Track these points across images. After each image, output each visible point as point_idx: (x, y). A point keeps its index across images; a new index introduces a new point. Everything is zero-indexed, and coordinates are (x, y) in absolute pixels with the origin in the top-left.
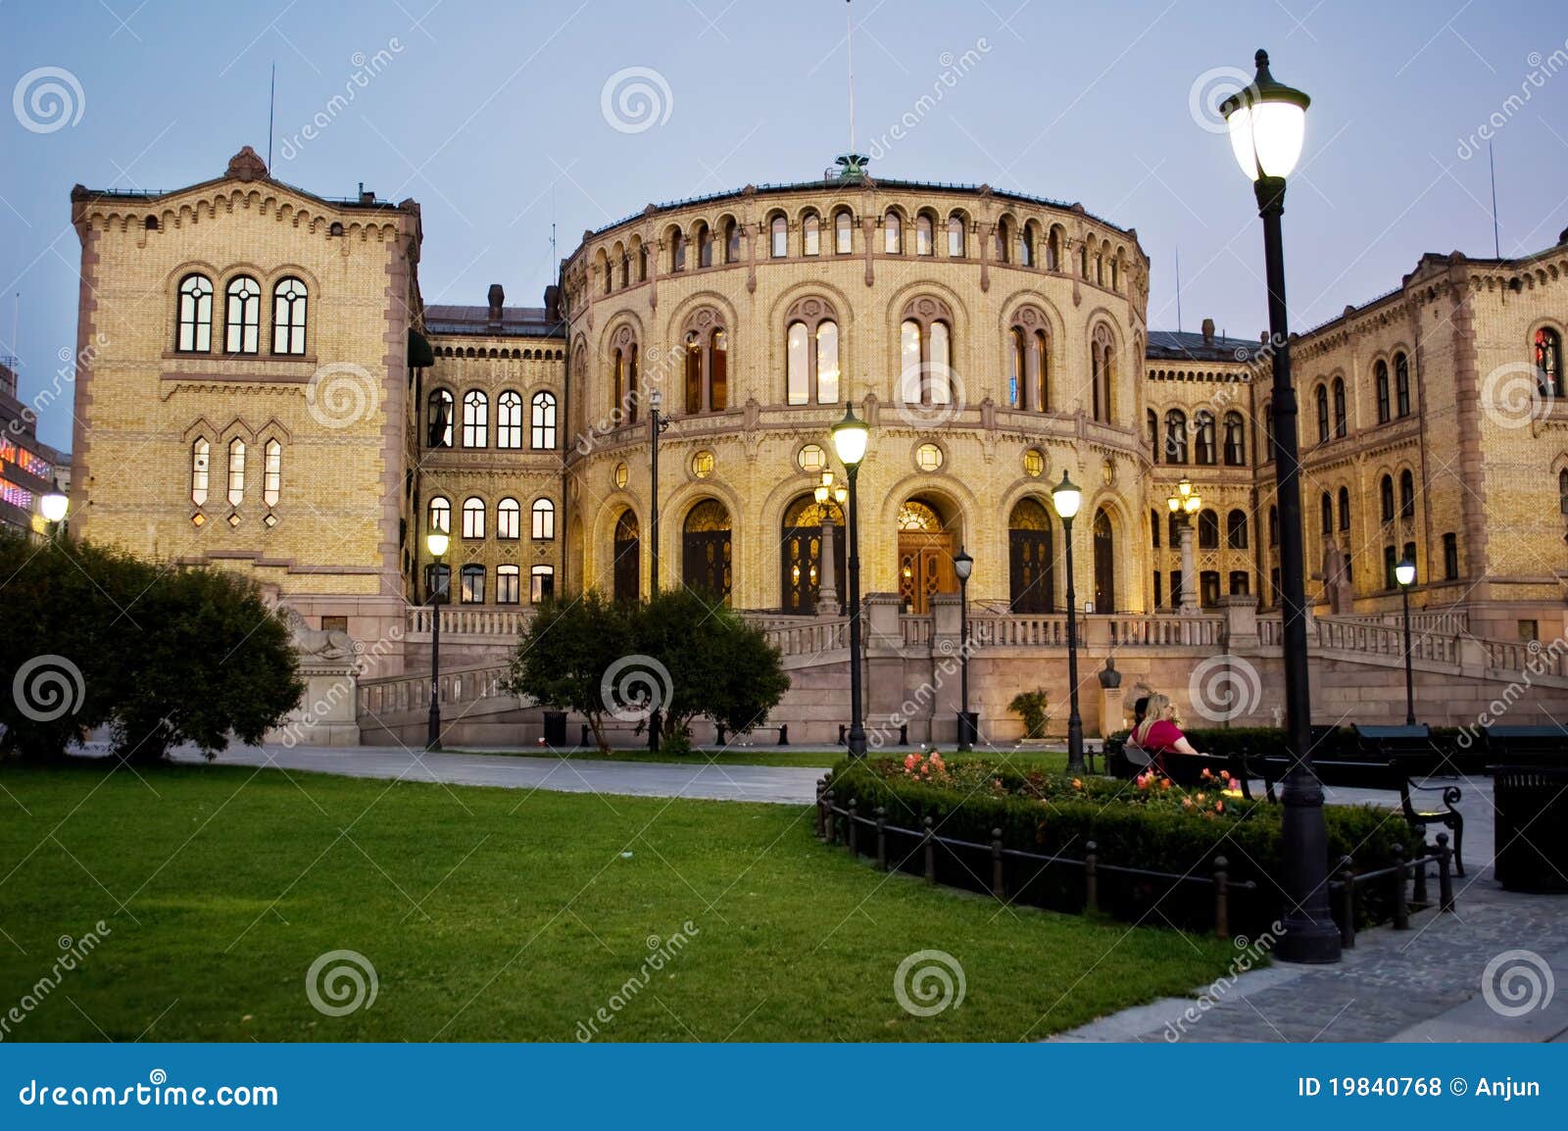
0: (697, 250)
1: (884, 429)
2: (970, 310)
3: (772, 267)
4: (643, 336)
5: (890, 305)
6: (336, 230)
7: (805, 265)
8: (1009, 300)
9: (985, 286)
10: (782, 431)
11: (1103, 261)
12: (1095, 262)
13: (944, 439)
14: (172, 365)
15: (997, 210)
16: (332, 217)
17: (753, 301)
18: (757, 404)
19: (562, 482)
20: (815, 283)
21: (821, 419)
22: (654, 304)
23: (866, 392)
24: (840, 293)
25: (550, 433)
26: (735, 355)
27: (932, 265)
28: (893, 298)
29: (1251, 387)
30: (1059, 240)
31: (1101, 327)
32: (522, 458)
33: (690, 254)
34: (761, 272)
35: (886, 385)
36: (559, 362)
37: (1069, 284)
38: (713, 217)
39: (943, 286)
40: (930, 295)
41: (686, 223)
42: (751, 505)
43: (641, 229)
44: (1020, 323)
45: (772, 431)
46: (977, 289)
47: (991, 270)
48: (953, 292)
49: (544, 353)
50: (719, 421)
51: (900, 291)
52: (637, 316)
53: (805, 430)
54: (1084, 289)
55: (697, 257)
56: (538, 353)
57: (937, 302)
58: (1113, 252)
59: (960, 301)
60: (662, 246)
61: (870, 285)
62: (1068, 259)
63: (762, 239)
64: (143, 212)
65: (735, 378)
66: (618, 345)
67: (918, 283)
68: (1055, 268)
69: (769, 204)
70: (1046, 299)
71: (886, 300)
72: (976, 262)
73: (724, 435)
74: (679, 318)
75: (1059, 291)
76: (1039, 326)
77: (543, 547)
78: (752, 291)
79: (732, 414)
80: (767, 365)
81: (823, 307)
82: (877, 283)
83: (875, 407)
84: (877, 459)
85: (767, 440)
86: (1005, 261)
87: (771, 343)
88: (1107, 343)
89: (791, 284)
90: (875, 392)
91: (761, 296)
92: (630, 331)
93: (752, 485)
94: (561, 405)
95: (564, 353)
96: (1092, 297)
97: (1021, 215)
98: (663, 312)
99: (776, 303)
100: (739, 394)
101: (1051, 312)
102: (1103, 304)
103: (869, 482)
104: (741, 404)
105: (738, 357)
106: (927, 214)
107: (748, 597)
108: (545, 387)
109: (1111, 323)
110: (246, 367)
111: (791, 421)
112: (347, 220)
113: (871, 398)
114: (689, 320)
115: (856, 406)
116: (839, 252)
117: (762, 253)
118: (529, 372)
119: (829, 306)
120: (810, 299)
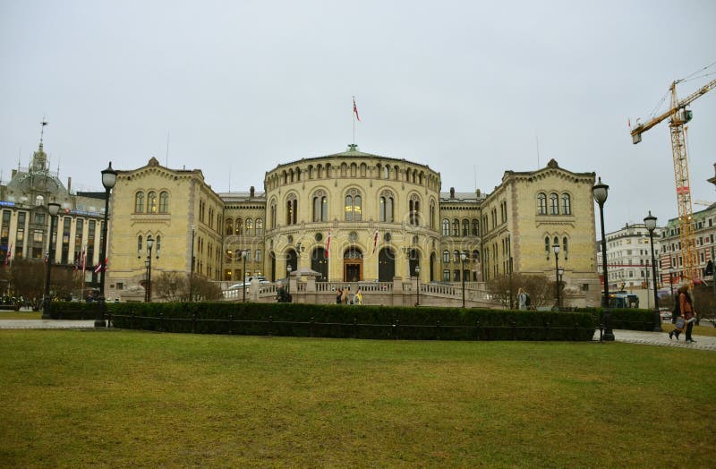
1: (339, 229)
2: (367, 193)
3: (309, 182)
4: (277, 203)
6: (176, 178)
7: (319, 181)
8: (379, 189)
9: (371, 185)
10: (312, 230)
11: (415, 176)
12: (412, 176)
13: (358, 231)
14: (133, 217)
15: (375, 163)
16: (175, 175)
17: (304, 193)
18: (304, 222)
19: (264, 245)
20: (320, 186)
21: (323, 226)
22: (280, 193)
23: (334, 218)
24: (328, 189)
26: (299, 208)
27: (355, 180)
28: (343, 190)
29: (481, 211)
30: (398, 170)
31: (413, 196)
32: (252, 238)
33: (289, 178)
34: (307, 183)
35: (340, 216)
36: (263, 210)
37: (400, 183)
38: (294, 168)
39: (358, 186)
40: (354, 188)
41: (287, 169)
43: (277, 172)
44: (384, 196)
45: (309, 230)
46: (369, 187)
47: (374, 180)
48: (361, 187)
50: (295, 227)
51: (346, 188)
52: (276, 197)
53: (318, 230)
54: (406, 185)
56: (257, 207)
57: (356, 190)
58: (419, 173)
59: (364, 190)
60: (281, 176)
61: (336, 186)
62: (401, 176)
63: (307, 174)
64: (127, 176)
65: (299, 214)
66: (273, 205)
67: (351, 185)
68: (397, 179)
69: (308, 164)
70: (392, 188)
71: (341, 190)
72: (369, 178)
73: (296, 231)
75: (397, 186)
76: (390, 196)
77: (258, 264)
78: (304, 189)
79: (298, 225)
80: (308, 211)
81: (323, 193)
82: (338, 186)
83: (337, 222)
84: (337, 237)
86: (379, 178)
87: (309, 204)
88: (416, 200)
89: (314, 186)
90: (337, 218)
91: (306, 191)
92: (275, 202)
94: (264, 222)
95: (264, 207)
96: (409, 187)
97: (384, 164)
98: (282, 195)
99: (310, 192)
100: (300, 219)
101: (394, 192)
102: (415, 189)
104: (301, 222)
106: (354, 164)
108: (259, 217)
109: (418, 195)
110: (152, 216)
111: (314, 227)
112: (179, 176)
113: (336, 220)
114: (287, 198)
115: (331, 222)
116: (328, 177)
117: (307, 177)
118: (255, 213)
119: (325, 193)
120: (320, 191)
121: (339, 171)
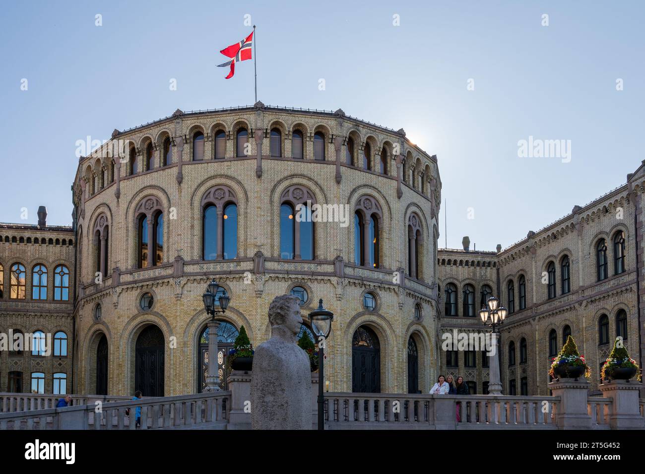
0: (145, 159)
1: (268, 276)
2: (328, 195)
3: (193, 166)
4: (112, 219)
5: (273, 191)
7: (216, 164)
8: (354, 191)
9: (338, 180)
10: (199, 278)
11: (416, 173)
12: (411, 172)
13: (309, 283)
15: (346, 129)
17: (180, 191)
18: (182, 259)
19: (72, 321)
20: (221, 176)
21: (225, 269)
22: (118, 197)
23: (256, 250)
24: (239, 183)
25: (66, 291)
26: (168, 227)
27: (302, 165)
28: (275, 186)
29: (498, 270)
30: (389, 154)
31: (413, 216)
32: (47, 305)
34: (187, 169)
35: (269, 246)
36: (71, 247)
37: (395, 183)
38: (155, 134)
39: (310, 179)
40: (301, 185)
42: (178, 328)
44: (362, 207)
45: (192, 278)
46: (332, 183)
47: (343, 169)
48: (316, 183)
49: (61, 240)
50: (157, 272)
51: (280, 182)
52: (108, 207)
53: (214, 277)
54: (404, 189)
55: (145, 163)
56: (57, 240)
57: (305, 190)
58: (423, 167)
59: (321, 189)
61: (259, 176)
62: (394, 168)
63: (187, 148)
65: (168, 242)
66: (98, 228)
67: (293, 176)
68: (385, 172)
69: (191, 123)
70: (379, 192)
71: (270, 187)
72: (333, 163)
73: (160, 281)
74: (133, 205)
75: (388, 187)
76: (374, 210)
77: (60, 361)
78: (180, 183)
79: (165, 267)
80: (189, 233)
81: (227, 194)
82: (264, 176)
83: (262, 260)
84: (263, 296)
85: (189, 284)
86: (352, 164)
87: (193, 218)
88: (418, 228)
89: (206, 177)
90: (262, 251)
91: (186, 186)
92: (105, 218)
93: (178, 314)
94: (73, 273)
95: (74, 240)
96: (409, 195)
97: (364, 133)
98: (125, 201)
99: (196, 190)
100: (170, 253)
101: (382, 202)
102: (415, 201)
103: (256, 312)
104: (172, 260)
105: (171, 228)
107: (174, 390)
108: (62, 262)
109: (420, 214)
111: (205, 270)
113: (259, 255)
114: (139, 206)
115: (246, 259)
116: (239, 155)
117: (187, 157)
118: (52, 253)
119: (231, 192)
120: (219, 188)
121: (266, 142)
